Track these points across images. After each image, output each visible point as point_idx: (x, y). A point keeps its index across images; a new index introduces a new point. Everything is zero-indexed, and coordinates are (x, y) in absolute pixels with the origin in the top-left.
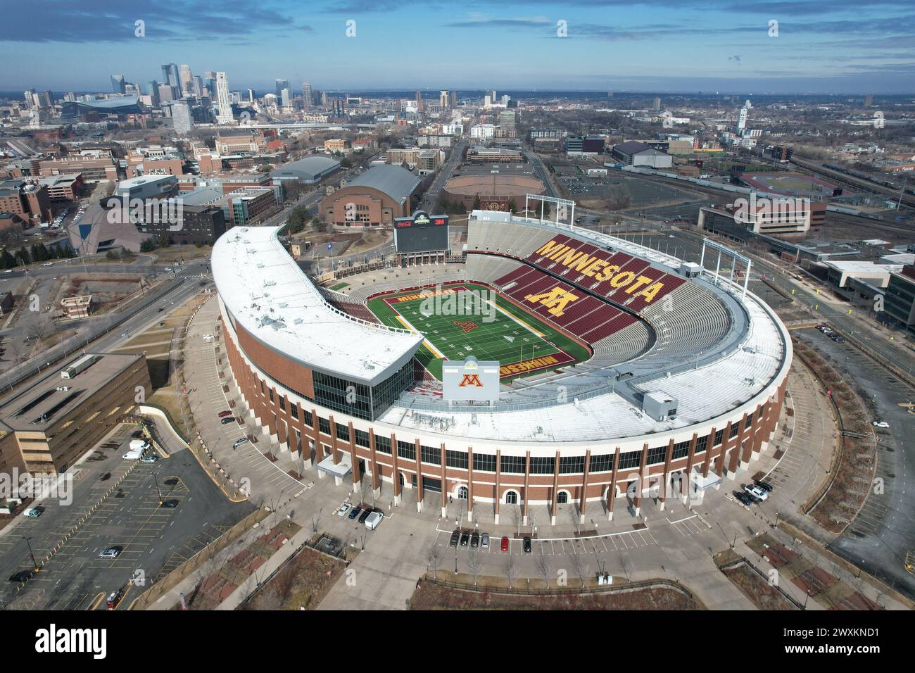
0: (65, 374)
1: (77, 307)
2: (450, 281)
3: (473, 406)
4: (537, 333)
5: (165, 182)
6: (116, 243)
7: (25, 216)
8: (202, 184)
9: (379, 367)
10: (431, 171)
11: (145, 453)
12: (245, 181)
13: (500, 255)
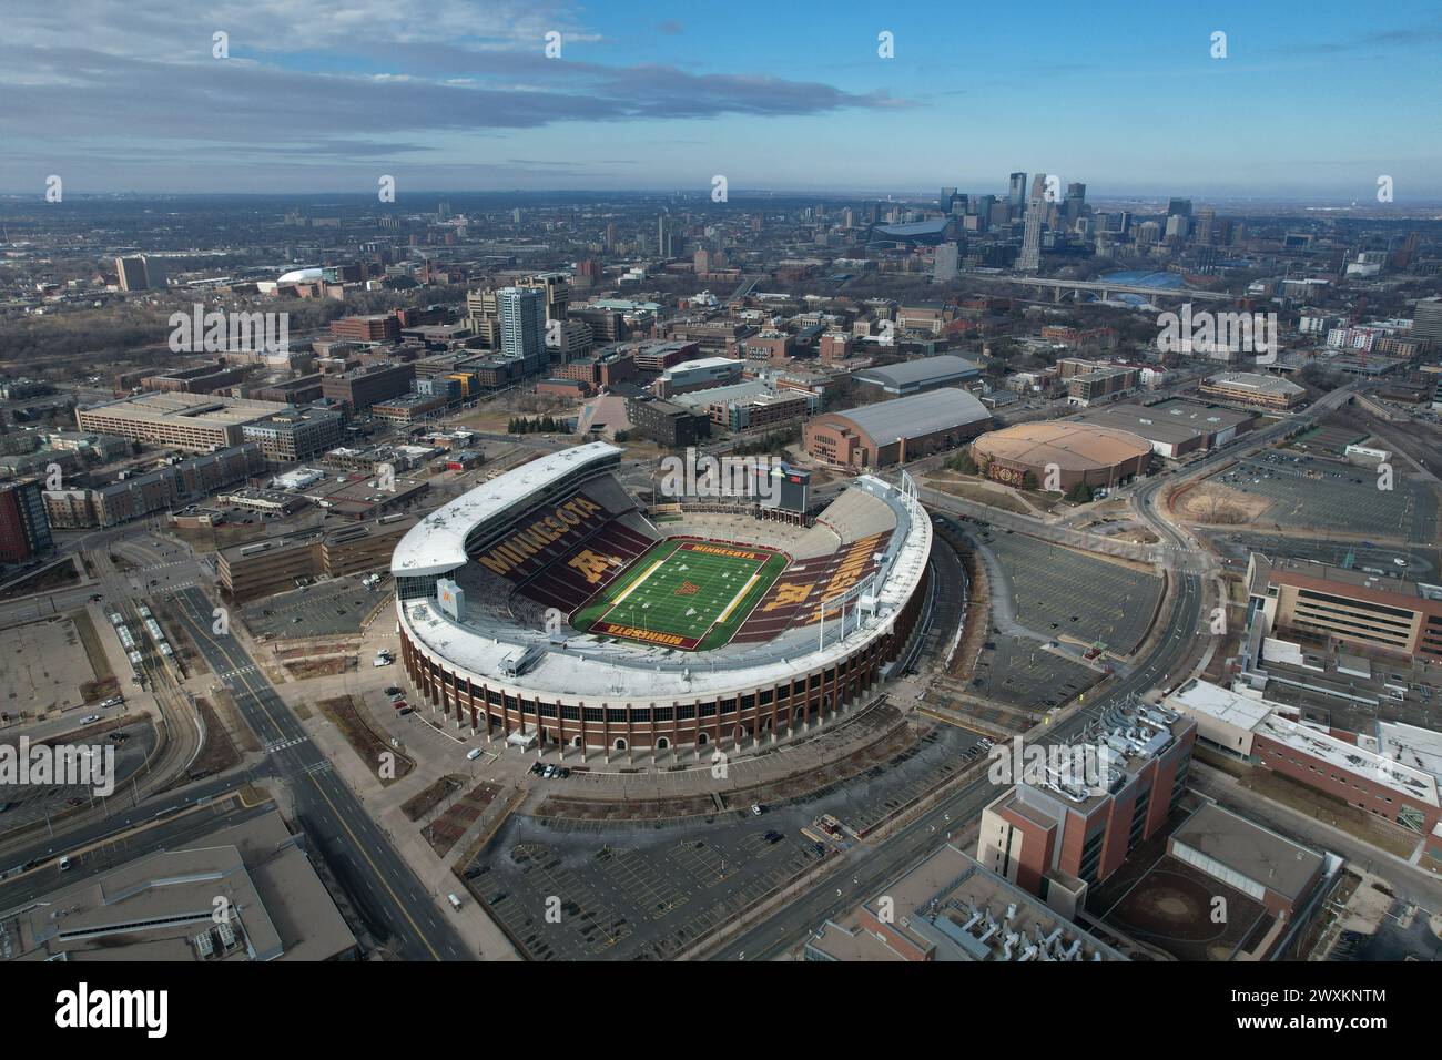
2: (766, 545)
3: (442, 612)
4: (720, 619)
5: (728, 368)
6: (605, 428)
7: (593, 385)
8: (762, 376)
9: (411, 567)
10: (1085, 403)
11: (371, 584)
12: (798, 381)
13: (838, 532)
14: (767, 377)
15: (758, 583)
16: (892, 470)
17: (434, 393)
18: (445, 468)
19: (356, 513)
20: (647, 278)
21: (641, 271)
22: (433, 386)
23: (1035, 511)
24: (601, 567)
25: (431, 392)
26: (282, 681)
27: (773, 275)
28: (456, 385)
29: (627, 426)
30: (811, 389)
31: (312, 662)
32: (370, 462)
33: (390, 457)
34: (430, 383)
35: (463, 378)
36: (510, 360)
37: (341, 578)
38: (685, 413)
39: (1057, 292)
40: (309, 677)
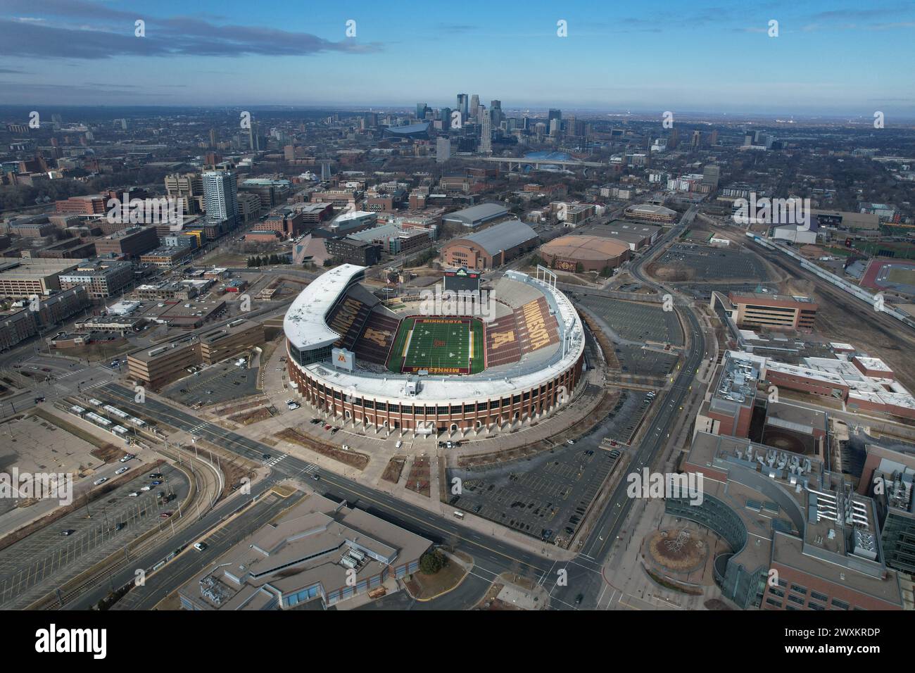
0: (228, 325)
1: (266, 295)
3: (339, 369)
4: (471, 356)
5: (366, 218)
6: (313, 259)
7: (284, 233)
8: (391, 221)
9: (308, 345)
10: (574, 226)
11: (242, 365)
12: (416, 222)
13: (505, 304)
14: (394, 221)
15: (475, 336)
16: (499, 269)
17: (179, 245)
18: (225, 292)
19: (191, 325)
20: (255, 164)
21: (250, 160)
22: (178, 241)
23: (589, 284)
24: (382, 338)
25: (176, 245)
26: (237, 428)
27: (338, 161)
28: (194, 238)
29: (329, 256)
30: (427, 226)
31: (246, 414)
32: (172, 293)
33: (184, 288)
34: (175, 239)
35: (197, 233)
36: (219, 221)
37: (217, 364)
38: (367, 245)
39: (510, 165)
40: (251, 423)
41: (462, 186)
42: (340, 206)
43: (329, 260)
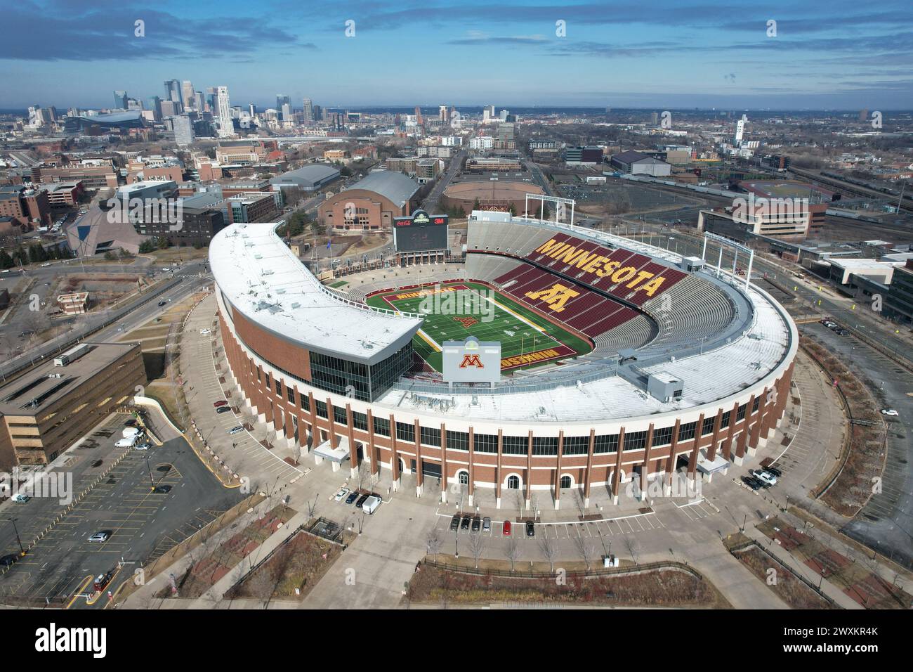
0: (58, 362)
1: (73, 303)
2: (449, 279)
3: (474, 388)
4: (538, 328)
5: (165, 187)
6: (112, 246)
9: (377, 347)
11: (137, 441)
12: (245, 187)
13: (500, 254)
15: (501, 302)
37: (63, 457)
41: (249, 157)
42: (92, 186)
43: (148, 243)
